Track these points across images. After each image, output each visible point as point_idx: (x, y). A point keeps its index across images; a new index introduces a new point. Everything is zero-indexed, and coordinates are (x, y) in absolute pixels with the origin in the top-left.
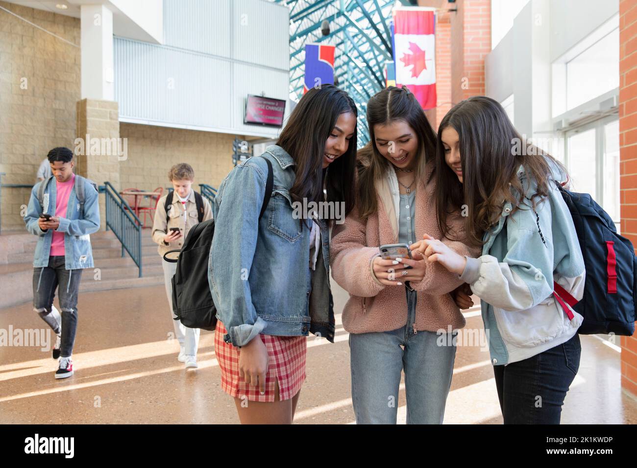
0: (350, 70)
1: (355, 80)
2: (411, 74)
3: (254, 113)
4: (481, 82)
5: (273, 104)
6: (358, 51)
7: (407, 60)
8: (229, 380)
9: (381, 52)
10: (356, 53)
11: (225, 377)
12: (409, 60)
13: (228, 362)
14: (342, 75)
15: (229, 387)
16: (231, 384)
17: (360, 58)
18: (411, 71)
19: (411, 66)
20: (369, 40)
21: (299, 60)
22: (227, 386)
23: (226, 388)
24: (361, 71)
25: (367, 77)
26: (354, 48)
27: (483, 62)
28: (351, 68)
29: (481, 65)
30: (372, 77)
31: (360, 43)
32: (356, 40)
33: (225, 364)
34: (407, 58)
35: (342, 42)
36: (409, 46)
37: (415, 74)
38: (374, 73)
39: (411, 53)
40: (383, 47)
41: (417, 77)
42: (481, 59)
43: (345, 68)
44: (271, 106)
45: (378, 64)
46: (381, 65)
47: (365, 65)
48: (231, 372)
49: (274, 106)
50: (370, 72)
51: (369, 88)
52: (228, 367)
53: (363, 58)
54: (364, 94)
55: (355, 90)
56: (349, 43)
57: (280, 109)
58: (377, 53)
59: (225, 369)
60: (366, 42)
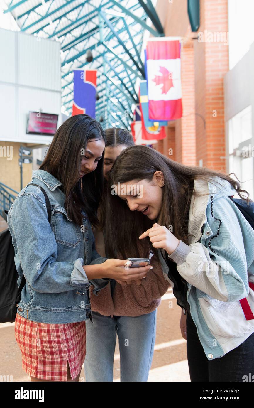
0: (108, 87)
1: (112, 94)
2: (161, 91)
3: (34, 126)
4: (220, 96)
5: (48, 117)
6: (115, 72)
7: (158, 81)
8: (29, 363)
9: (133, 72)
10: (112, 74)
11: (25, 360)
12: (159, 80)
13: (28, 348)
14: (101, 91)
15: (29, 369)
16: (31, 366)
17: (116, 77)
18: (161, 89)
19: (161, 85)
20: (123, 63)
21: (67, 81)
22: (27, 368)
23: (27, 370)
24: (117, 87)
25: (121, 91)
26: (111, 69)
27: (222, 80)
28: (109, 85)
29: (220, 82)
30: (126, 92)
31: (116, 65)
32: (112, 63)
33: (25, 349)
34: (157, 78)
35: (102, 65)
36: (159, 69)
37: (165, 91)
38: (127, 89)
39: (161, 75)
40: (135, 68)
41: (166, 93)
42: (220, 77)
43: (104, 85)
44: (47, 119)
45: (131, 81)
46: (133, 82)
47: (120, 82)
48: (31, 356)
49: (50, 119)
50: (124, 88)
51: (123, 100)
52: (28, 352)
53: (118, 77)
54: (119, 106)
55: (112, 102)
56: (107, 66)
57: (54, 122)
58: (129, 72)
59: (25, 354)
60: (121, 64)
